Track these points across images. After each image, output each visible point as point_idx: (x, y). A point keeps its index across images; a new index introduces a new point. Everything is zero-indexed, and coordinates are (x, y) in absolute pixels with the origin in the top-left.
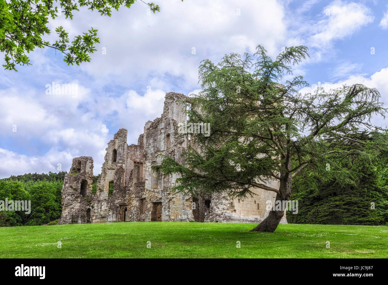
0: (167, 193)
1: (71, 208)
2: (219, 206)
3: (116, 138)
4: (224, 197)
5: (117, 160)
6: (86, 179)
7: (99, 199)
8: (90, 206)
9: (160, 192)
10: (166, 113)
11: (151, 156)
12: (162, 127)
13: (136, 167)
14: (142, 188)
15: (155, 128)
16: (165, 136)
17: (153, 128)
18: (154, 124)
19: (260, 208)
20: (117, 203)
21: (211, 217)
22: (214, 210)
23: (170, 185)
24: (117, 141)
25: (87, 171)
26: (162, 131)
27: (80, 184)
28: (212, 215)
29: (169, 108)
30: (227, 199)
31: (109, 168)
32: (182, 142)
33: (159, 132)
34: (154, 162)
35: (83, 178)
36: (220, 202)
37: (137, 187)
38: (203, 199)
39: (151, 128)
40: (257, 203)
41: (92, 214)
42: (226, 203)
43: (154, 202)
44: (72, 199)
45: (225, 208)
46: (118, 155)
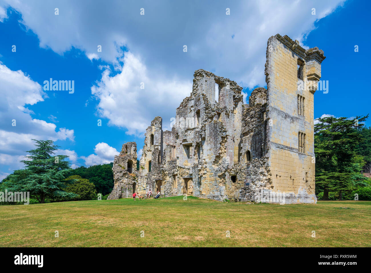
0: (198, 169)
1: (120, 183)
2: (256, 183)
3: (153, 125)
4: (261, 173)
5: (154, 143)
6: (131, 160)
7: (141, 175)
8: (135, 181)
9: (191, 168)
10: (195, 90)
11: (181, 135)
12: (192, 105)
13: (169, 147)
14: (174, 165)
15: (185, 106)
16: (194, 114)
17: (183, 107)
18: (184, 103)
19: (295, 184)
20: (153, 178)
21: (247, 194)
22: (251, 187)
23: (201, 161)
24: (153, 127)
25: (132, 153)
26: (192, 109)
27: (127, 163)
28: (248, 193)
29: (199, 84)
30: (264, 175)
31: (149, 150)
32: (213, 116)
33: (189, 110)
34: (185, 140)
35: (129, 158)
36: (257, 178)
37: (170, 164)
38: (230, 175)
39: (181, 107)
40: (292, 178)
41: (137, 186)
42: (264, 179)
43: (185, 177)
44: (120, 175)
45: (262, 185)
46: (154, 139)
